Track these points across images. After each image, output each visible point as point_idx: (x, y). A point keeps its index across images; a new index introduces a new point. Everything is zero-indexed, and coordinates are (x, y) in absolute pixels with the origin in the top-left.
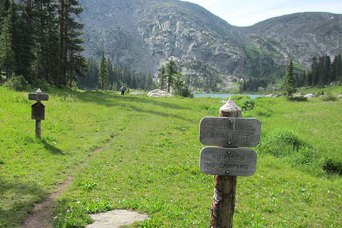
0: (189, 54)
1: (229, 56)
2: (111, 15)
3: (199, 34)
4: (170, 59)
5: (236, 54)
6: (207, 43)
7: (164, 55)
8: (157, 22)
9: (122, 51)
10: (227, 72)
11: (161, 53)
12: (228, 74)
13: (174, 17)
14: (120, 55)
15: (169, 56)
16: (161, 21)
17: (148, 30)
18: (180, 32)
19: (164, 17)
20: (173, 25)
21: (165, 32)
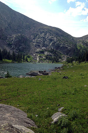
0: (50, 46)
1: (67, 48)
2: (21, 30)
3: (55, 38)
4: (42, 48)
5: (70, 47)
6: (58, 42)
7: (40, 47)
8: (40, 33)
9: (21, 44)
10: (66, 54)
11: (39, 46)
12: (66, 55)
13: (46, 32)
14: (20, 46)
15: (42, 47)
16: (41, 33)
17: (35, 37)
18: (48, 37)
19: (42, 32)
20: (45, 34)
21: (42, 37)
